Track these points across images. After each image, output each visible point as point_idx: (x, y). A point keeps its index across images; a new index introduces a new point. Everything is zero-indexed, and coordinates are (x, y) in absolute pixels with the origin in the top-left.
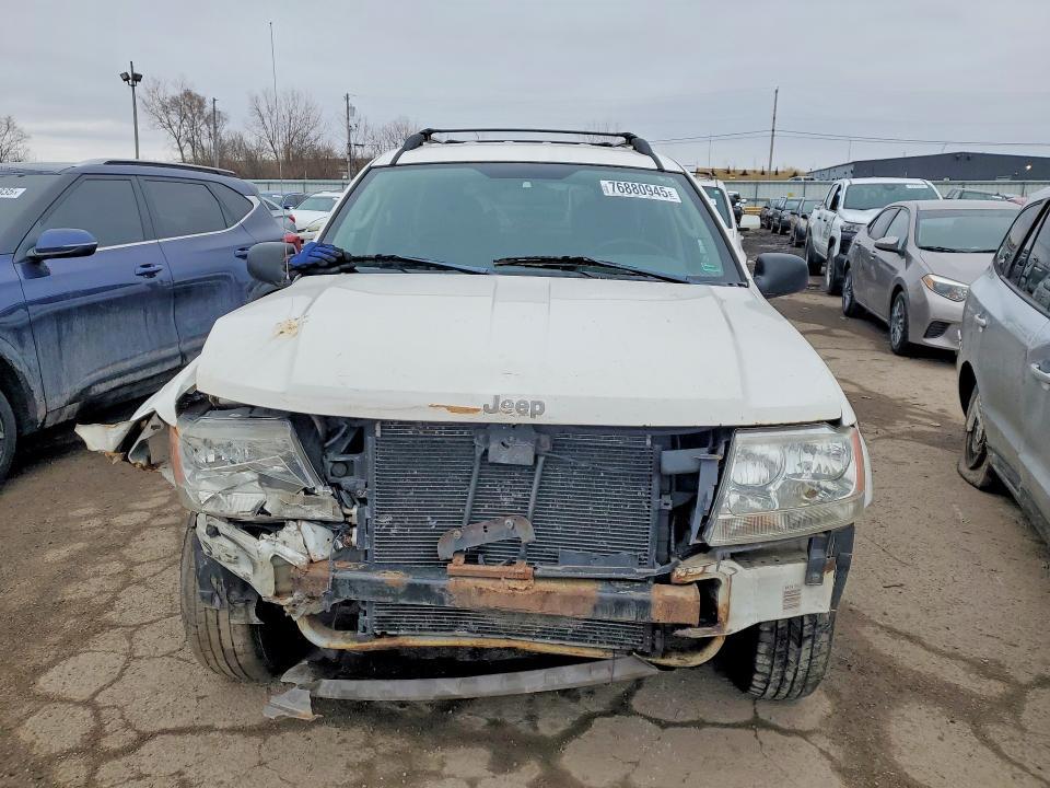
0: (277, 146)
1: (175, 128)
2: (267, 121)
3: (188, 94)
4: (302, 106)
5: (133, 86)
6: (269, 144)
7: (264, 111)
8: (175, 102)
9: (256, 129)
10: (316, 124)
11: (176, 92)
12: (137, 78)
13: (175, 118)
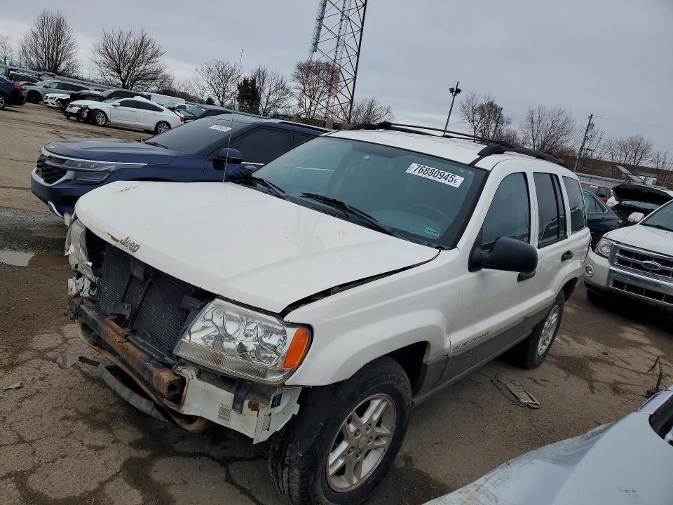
0: (536, 143)
1: (475, 123)
2: (535, 126)
3: (491, 104)
4: (562, 119)
5: (454, 96)
6: (531, 140)
7: (536, 119)
8: (482, 108)
9: (527, 130)
10: (568, 132)
11: (484, 102)
12: (458, 91)
13: (477, 117)
